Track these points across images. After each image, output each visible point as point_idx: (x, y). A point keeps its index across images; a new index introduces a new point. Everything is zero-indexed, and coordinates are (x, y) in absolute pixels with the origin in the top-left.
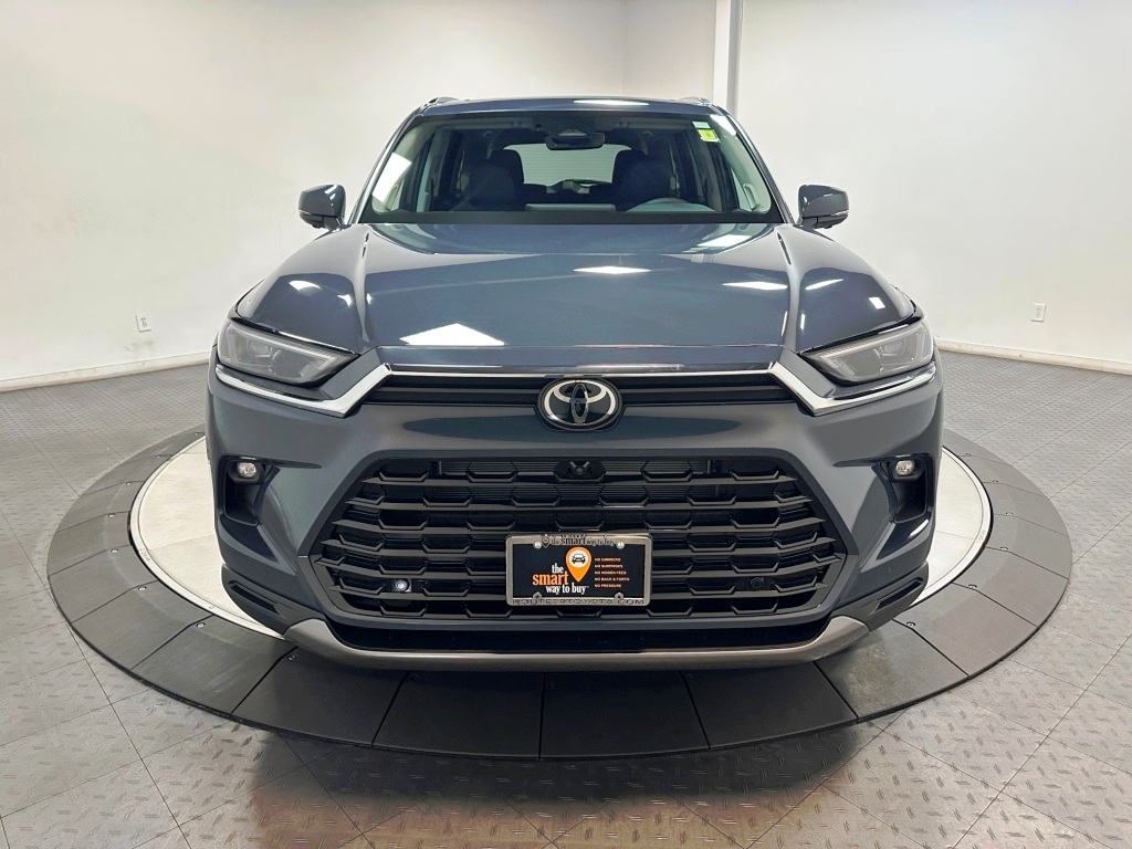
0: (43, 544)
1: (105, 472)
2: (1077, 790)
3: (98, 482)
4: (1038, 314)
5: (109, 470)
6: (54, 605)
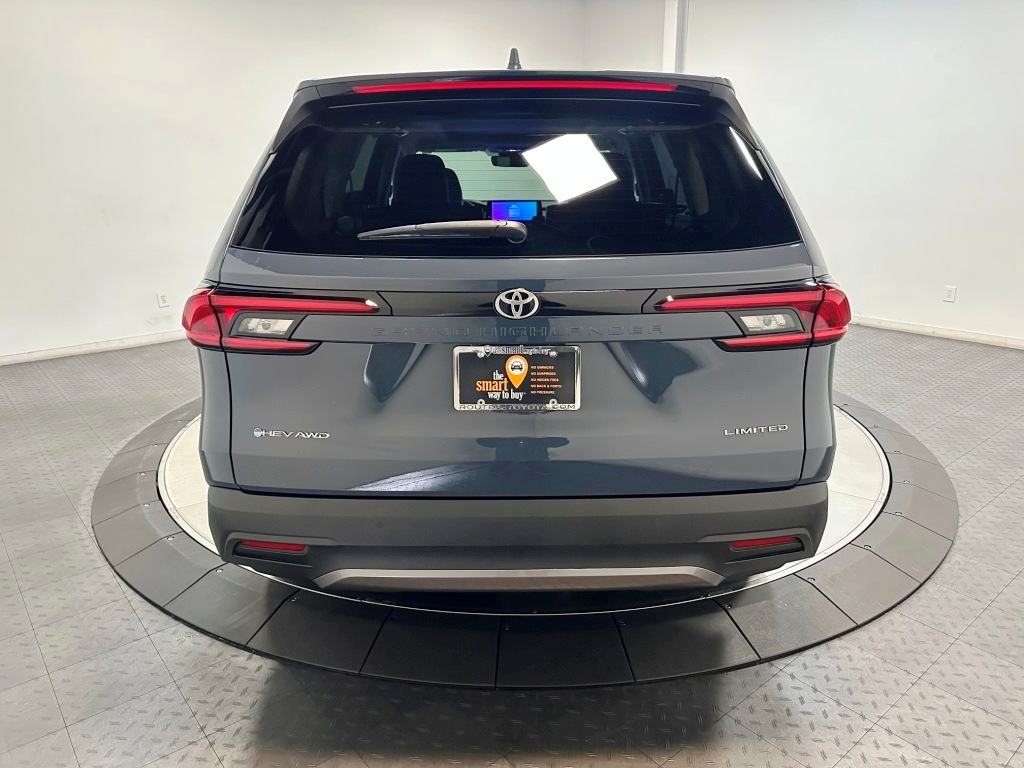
0: (87, 498)
1: (134, 434)
2: (939, 723)
3: (130, 443)
4: (949, 296)
5: (138, 432)
6: (98, 551)
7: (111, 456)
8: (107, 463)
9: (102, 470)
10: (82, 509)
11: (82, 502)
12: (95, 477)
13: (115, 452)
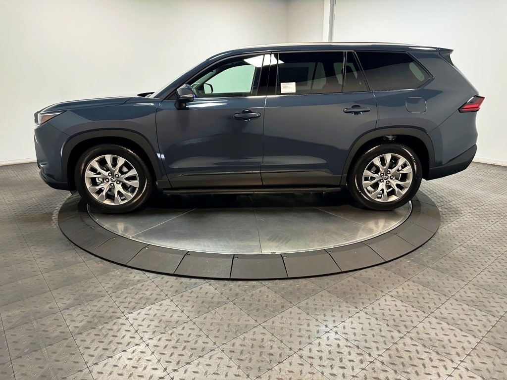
0: (56, 214)
6: (61, 232)
7: (65, 199)
8: (64, 202)
9: (62, 204)
10: (53, 218)
11: (53, 216)
12: (59, 207)
13: (67, 197)
